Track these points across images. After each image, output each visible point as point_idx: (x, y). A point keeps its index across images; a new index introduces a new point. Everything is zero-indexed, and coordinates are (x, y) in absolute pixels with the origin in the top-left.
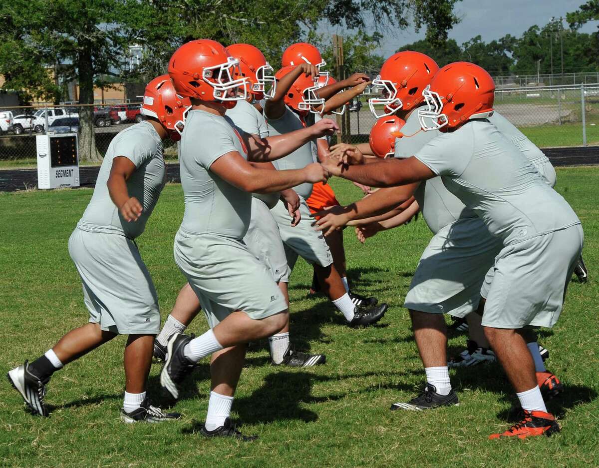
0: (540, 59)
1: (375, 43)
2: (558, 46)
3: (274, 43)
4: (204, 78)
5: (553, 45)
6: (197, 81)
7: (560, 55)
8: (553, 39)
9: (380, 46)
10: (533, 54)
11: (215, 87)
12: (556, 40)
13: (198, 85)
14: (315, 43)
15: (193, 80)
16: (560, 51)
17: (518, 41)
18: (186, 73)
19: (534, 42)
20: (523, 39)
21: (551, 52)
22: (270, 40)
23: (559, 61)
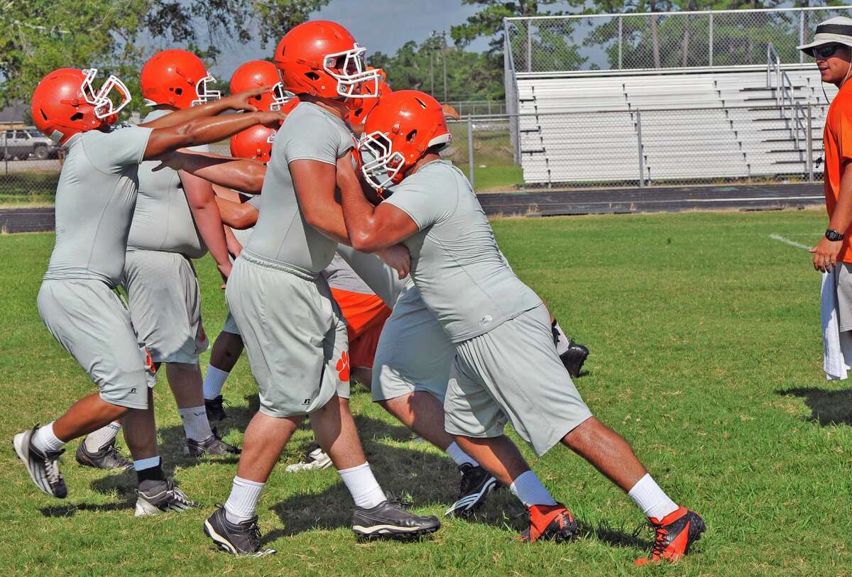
0: (417, 83)
1: (210, 60)
2: (440, 68)
3: (80, 57)
4: (325, 68)
5: (435, 66)
6: (315, 72)
7: (443, 79)
8: (434, 59)
9: (216, 65)
10: (409, 77)
11: (339, 80)
12: (438, 60)
13: (317, 77)
14: (133, 59)
15: (310, 71)
16: (443, 73)
17: (390, 60)
18: (301, 62)
19: (411, 62)
20: (397, 59)
21: (431, 74)
22: (76, 54)
23: (441, 87)
